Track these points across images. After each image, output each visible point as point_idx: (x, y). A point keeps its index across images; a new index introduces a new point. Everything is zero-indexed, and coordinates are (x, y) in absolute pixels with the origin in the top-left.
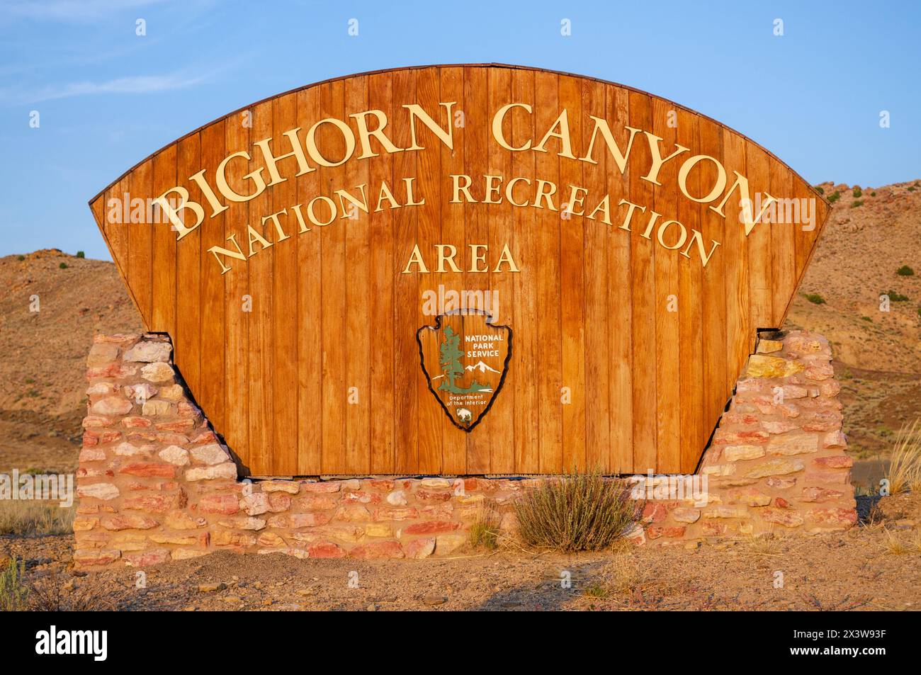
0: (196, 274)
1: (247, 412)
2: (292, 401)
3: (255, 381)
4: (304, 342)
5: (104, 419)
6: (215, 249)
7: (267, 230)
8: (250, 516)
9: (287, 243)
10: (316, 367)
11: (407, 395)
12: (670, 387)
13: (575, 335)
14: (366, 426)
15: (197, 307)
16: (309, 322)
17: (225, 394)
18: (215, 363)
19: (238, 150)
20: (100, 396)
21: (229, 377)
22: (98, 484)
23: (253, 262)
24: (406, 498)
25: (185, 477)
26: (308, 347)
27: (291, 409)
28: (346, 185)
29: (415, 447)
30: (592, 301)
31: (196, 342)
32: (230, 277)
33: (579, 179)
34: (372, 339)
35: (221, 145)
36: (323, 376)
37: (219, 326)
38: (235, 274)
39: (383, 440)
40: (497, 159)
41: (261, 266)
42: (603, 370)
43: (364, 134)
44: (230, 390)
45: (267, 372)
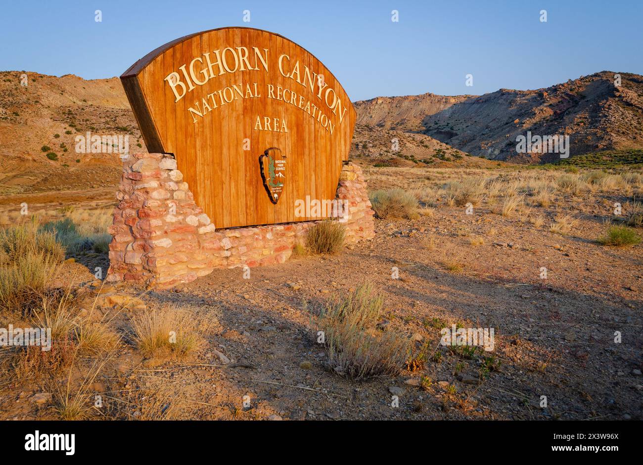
0: (183, 121)
1: (204, 197)
2: (221, 190)
3: (207, 180)
4: (224, 161)
5: (159, 202)
6: (191, 109)
7: (209, 101)
8: (225, 250)
9: (216, 109)
10: (228, 173)
11: (256, 188)
12: (324, 183)
13: (301, 162)
14: (245, 203)
15: (184, 140)
16: (225, 151)
17: (197, 188)
18: (192, 170)
19: (197, 57)
20: (154, 189)
21: (198, 178)
22: (162, 239)
23: (205, 118)
24: (273, 236)
25: (198, 232)
26: (225, 164)
27: (220, 196)
28: (235, 82)
29: (260, 212)
30: (306, 147)
31: (184, 159)
32: (197, 125)
33: (301, 93)
34: (245, 161)
35: (191, 53)
36: (230, 178)
37: (193, 151)
38: (198, 123)
39: (250, 209)
40: (280, 79)
41: (207, 120)
42: (309, 176)
43: (241, 58)
44: (198, 185)
45: (211, 176)
